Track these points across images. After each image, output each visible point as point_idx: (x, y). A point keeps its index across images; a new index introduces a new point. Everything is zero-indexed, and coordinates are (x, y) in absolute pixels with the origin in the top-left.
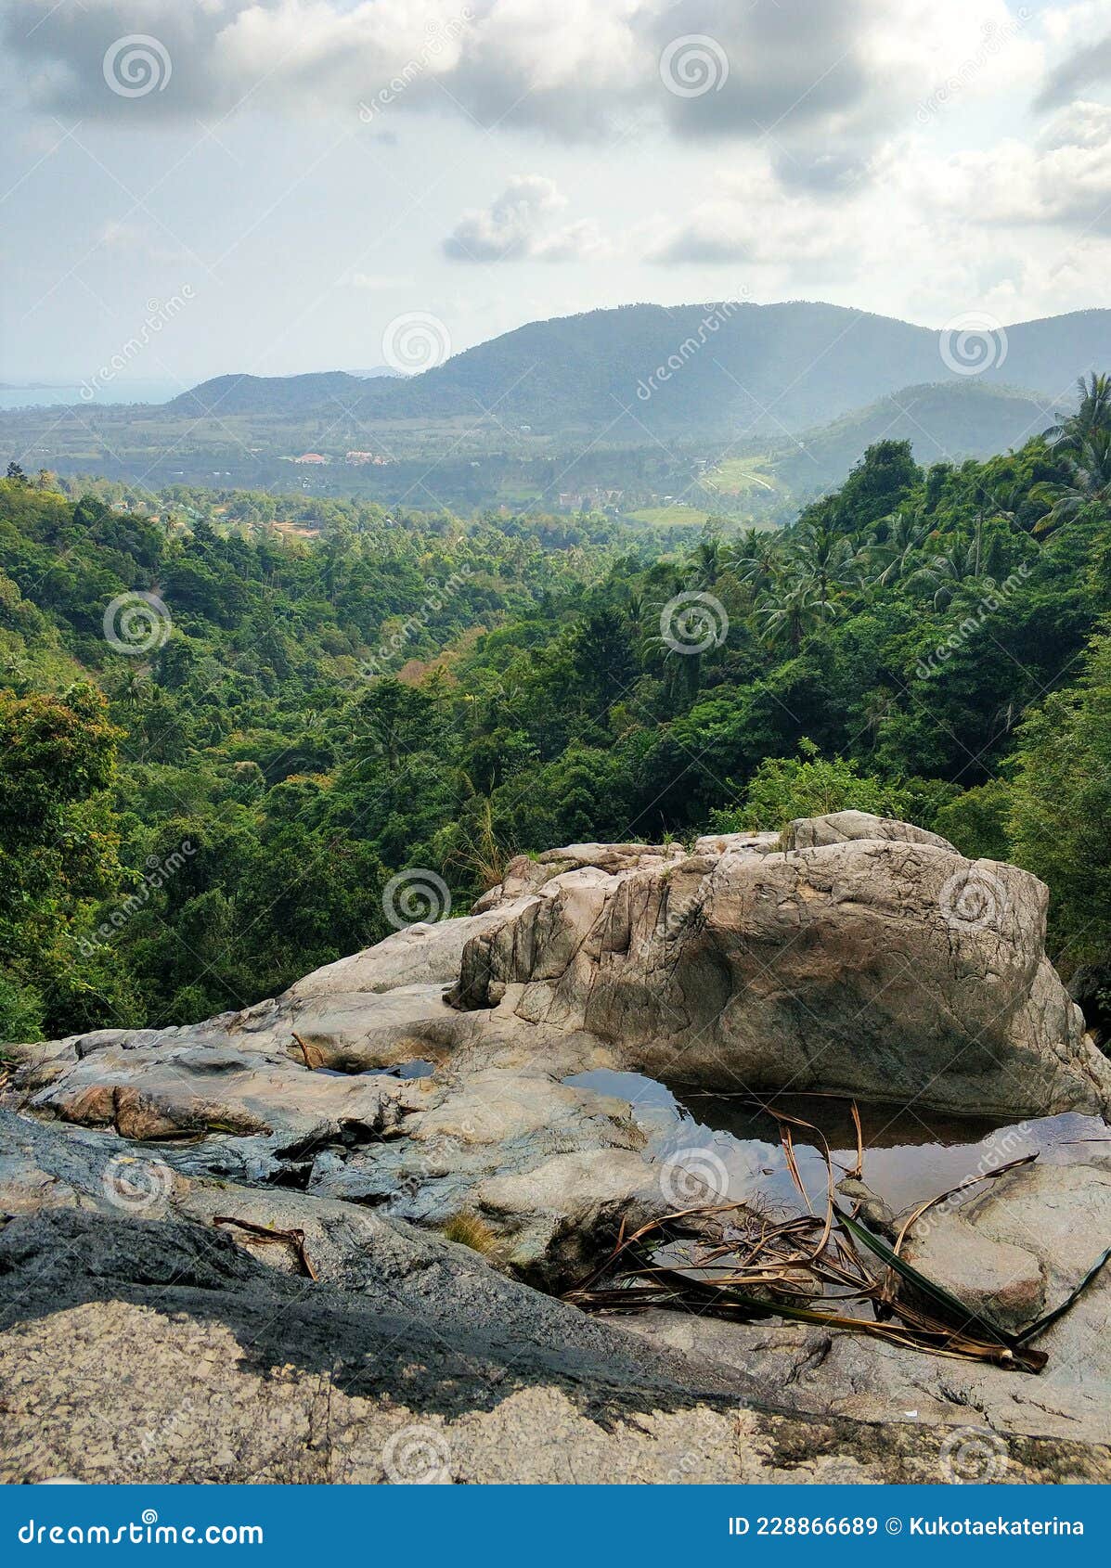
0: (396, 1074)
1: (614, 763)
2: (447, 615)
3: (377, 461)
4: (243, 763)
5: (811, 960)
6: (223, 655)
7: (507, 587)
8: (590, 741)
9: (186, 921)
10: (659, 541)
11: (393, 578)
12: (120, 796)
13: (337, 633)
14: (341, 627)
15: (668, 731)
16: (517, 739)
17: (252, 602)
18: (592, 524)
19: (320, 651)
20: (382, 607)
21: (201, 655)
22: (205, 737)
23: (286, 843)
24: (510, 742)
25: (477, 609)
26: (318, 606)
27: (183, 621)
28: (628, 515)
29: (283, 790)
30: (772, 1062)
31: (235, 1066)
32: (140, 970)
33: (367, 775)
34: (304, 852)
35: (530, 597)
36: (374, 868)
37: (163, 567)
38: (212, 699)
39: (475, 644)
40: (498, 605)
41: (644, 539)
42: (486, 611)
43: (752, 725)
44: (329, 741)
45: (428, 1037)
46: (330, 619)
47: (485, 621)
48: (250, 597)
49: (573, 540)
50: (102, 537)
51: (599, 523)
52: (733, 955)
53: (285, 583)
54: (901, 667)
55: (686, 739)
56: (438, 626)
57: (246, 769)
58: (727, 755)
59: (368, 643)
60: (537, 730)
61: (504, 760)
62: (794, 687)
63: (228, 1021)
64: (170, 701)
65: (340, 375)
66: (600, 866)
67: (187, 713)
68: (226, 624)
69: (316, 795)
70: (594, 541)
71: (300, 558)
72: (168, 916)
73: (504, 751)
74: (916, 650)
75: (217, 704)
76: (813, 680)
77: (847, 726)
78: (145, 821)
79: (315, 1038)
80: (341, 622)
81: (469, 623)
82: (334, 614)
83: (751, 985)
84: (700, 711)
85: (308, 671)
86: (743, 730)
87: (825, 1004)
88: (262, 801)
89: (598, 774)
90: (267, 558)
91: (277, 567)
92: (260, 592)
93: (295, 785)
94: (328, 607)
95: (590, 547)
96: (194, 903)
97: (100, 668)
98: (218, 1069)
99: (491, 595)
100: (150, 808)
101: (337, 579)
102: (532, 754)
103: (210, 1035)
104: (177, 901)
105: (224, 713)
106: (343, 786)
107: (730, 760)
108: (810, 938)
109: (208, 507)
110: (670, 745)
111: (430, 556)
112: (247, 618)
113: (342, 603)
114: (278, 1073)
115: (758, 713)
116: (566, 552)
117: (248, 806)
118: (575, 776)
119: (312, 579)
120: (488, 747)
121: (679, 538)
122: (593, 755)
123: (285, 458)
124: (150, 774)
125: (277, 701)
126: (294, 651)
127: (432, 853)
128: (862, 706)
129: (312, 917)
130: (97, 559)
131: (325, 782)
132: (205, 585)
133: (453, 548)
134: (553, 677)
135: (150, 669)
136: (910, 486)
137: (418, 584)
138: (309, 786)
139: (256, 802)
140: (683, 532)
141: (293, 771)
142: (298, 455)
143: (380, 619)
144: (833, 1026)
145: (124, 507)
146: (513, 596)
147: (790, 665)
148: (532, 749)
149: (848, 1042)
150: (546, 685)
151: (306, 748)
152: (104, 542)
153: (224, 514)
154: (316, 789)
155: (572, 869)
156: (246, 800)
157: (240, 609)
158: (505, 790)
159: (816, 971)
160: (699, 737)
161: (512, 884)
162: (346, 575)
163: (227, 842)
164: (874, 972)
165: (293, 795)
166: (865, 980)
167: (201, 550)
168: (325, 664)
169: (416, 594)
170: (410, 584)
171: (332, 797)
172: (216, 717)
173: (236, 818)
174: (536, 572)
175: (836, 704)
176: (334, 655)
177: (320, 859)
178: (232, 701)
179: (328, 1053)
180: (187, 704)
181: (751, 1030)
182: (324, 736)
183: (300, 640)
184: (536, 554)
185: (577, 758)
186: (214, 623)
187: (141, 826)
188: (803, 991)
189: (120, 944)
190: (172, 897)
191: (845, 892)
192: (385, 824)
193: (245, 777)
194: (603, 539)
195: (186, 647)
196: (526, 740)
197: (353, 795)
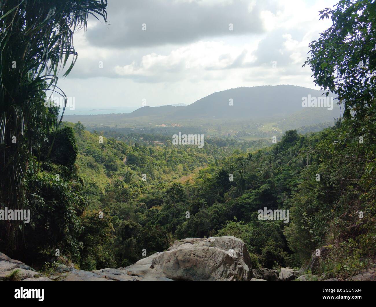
0: (139, 276)
1: (224, 208)
2: (193, 164)
3: (178, 126)
4: (142, 203)
5: (188, 264)
6: (140, 175)
7: (208, 156)
8: (220, 201)
9: (126, 244)
10: (247, 144)
11: (180, 155)
12: (115, 212)
13: (167, 169)
14: (168, 167)
15: (237, 200)
16: (202, 201)
17: (147, 161)
18: (230, 140)
19: (162, 173)
20: (178, 162)
21: (134, 175)
22: (135, 195)
23: (147, 227)
24: (200, 201)
25: (201, 162)
26: (163, 162)
27: (131, 166)
28: (240, 138)
29: (150, 210)
30: (182, 277)
31: (119, 274)
32: (116, 255)
33: (169, 208)
34: (150, 229)
35: (214, 159)
36: (166, 233)
37: (128, 154)
38: (137, 186)
39: (198, 172)
40: (206, 162)
41: (243, 144)
42: (202, 163)
43: (255, 200)
44: (162, 197)
45: (143, 272)
46: (165, 165)
47: (202, 165)
48: (147, 160)
49: (225, 145)
50: (114, 147)
51: (232, 140)
52: (180, 263)
53: (155, 156)
54: (289, 187)
55: (240, 202)
56: (191, 166)
57: (143, 205)
58: (249, 207)
59: (174, 171)
60: (207, 198)
61: (199, 206)
62: (264, 191)
63: (121, 268)
64: (126, 186)
65: (170, 106)
66: (190, 243)
67: (131, 190)
68: (141, 167)
69: (158, 212)
70: (230, 145)
71: (159, 151)
72: (122, 243)
73: (199, 203)
74: (292, 183)
75: (138, 187)
76: (269, 189)
77: (277, 201)
78: (119, 218)
79: (130, 271)
80: (168, 166)
81: (198, 166)
82: (166, 164)
83: (181, 267)
84: (244, 196)
85: (159, 178)
86: (253, 201)
87: (189, 270)
88: (146, 213)
89: (220, 211)
90: (151, 151)
91: (154, 153)
92: (149, 159)
93: (153, 209)
94: (165, 162)
95: (230, 146)
96: (128, 240)
97: (112, 178)
98: (117, 274)
99: (204, 159)
100: (121, 215)
101: (167, 155)
102: (205, 205)
103: (118, 270)
104: (124, 239)
105: (139, 189)
106: (163, 210)
107: (250, 208)
108: (189, 261)
109: (139, 138)
110: (237, 204)
111: (189, 149)
112: (146, 165)
113: (168, 161)
114: (124, 275)
115: (256, 197)
116: (223, 147)
117: (143, 214)
118: (214, 211)
119: (161, 156)
120: (196, 202)
121: (253, 144)
122: (220, 205)
123: (157, 125)
124: (121, 206)
125: (152, 186)
126: (156, 173)
127: (182, 228)
128: (281, 196)
129: (152, 244)
130: (113, 152)
131: (160, 208)
132: (137, 158)
133: (195, 147)
134: (212, 185)
135: (123, 178)
136: (297, 141)
137: (186, 156)
138: (156, 210)
139: (144, 213)
140: (253, 142)
141: (154, 205)
142: (160, 125)
143: (177, 165)
144: (190, 273)
145: (119, 138)
146: (209, 159)
147: (264, 186)
148: (206, 203)
149: (192, 275)
150: (209, 187)
151: (157, 199)
152: (115, 148)
153: (142, 139)
154: (158, 211)
155: (185, 243)
156: (142, 212)
157: (144, 163)
158: (198, 214)
159: (189, 265)
160: (244, 202)
161: (174, 246)
162: (169, 154)
163: (135, 226)
164: (196, 266)
165: (153, 212)
166: (194, 267)
167: (136, 150)
168: (164, 176)
169: (186, 158)
170: (185, 156)
171: (161, 213)
172: (137, 191)
173: (140, 217)
174: (215, 153)
175: (275, 195)
176: (166, 174)
177: (154, 231)
178: (141, 187)
179: (131, 273)
180: (131, 187)
181: (180, 273)
182: (161, 196)
183: (158, 170)
184: (215, 148)
185: (215, 206)
186: (139, 167)
187: (118, 219)
188: (187, 268)
189: (112, 249)
190: (123, 238)
191: (196, 255)
192: (172, 220)
193: (142, 207)
194: (233, 144)
195: (131, 173)
196: (204, 201)
197: (165, 213)
